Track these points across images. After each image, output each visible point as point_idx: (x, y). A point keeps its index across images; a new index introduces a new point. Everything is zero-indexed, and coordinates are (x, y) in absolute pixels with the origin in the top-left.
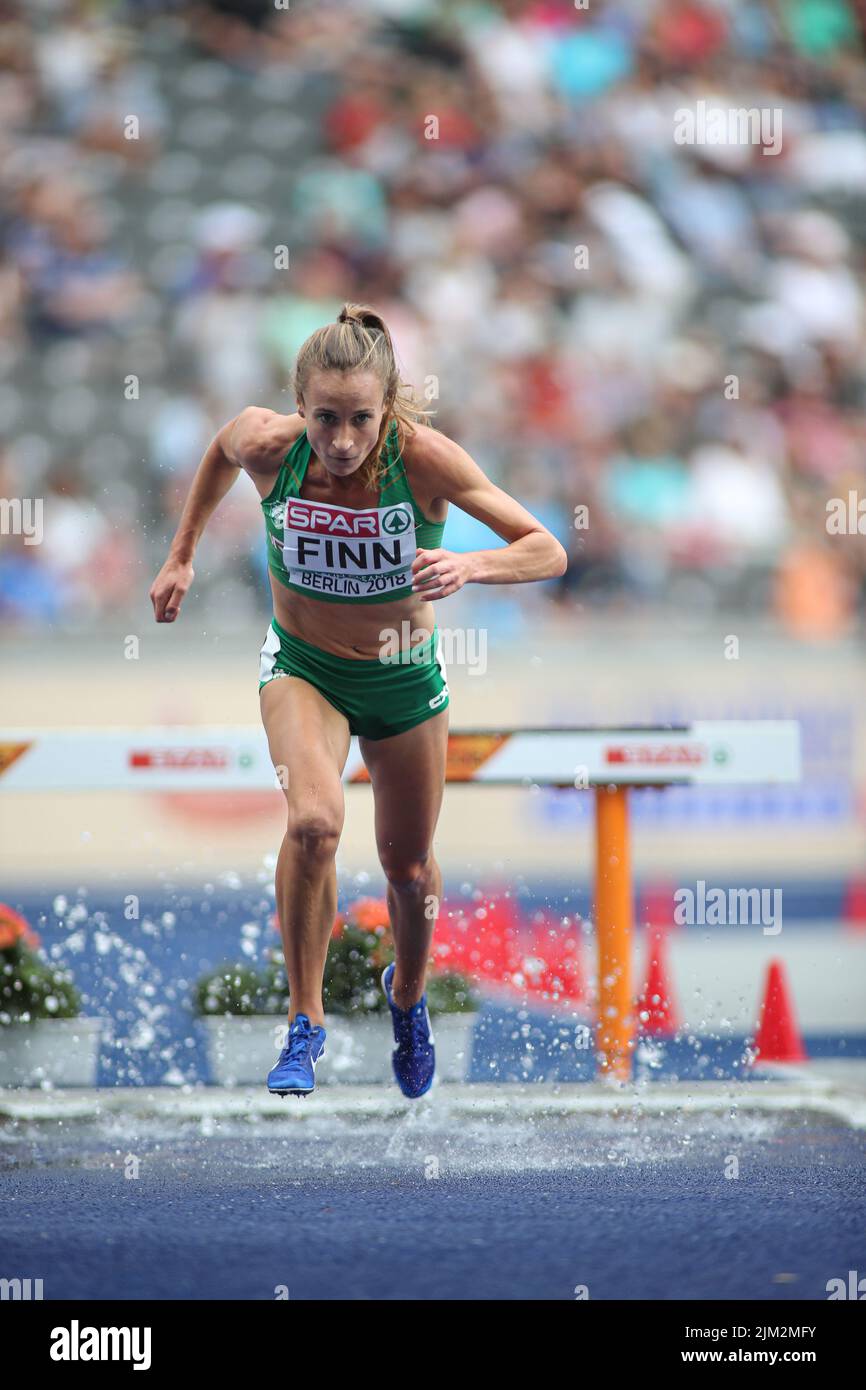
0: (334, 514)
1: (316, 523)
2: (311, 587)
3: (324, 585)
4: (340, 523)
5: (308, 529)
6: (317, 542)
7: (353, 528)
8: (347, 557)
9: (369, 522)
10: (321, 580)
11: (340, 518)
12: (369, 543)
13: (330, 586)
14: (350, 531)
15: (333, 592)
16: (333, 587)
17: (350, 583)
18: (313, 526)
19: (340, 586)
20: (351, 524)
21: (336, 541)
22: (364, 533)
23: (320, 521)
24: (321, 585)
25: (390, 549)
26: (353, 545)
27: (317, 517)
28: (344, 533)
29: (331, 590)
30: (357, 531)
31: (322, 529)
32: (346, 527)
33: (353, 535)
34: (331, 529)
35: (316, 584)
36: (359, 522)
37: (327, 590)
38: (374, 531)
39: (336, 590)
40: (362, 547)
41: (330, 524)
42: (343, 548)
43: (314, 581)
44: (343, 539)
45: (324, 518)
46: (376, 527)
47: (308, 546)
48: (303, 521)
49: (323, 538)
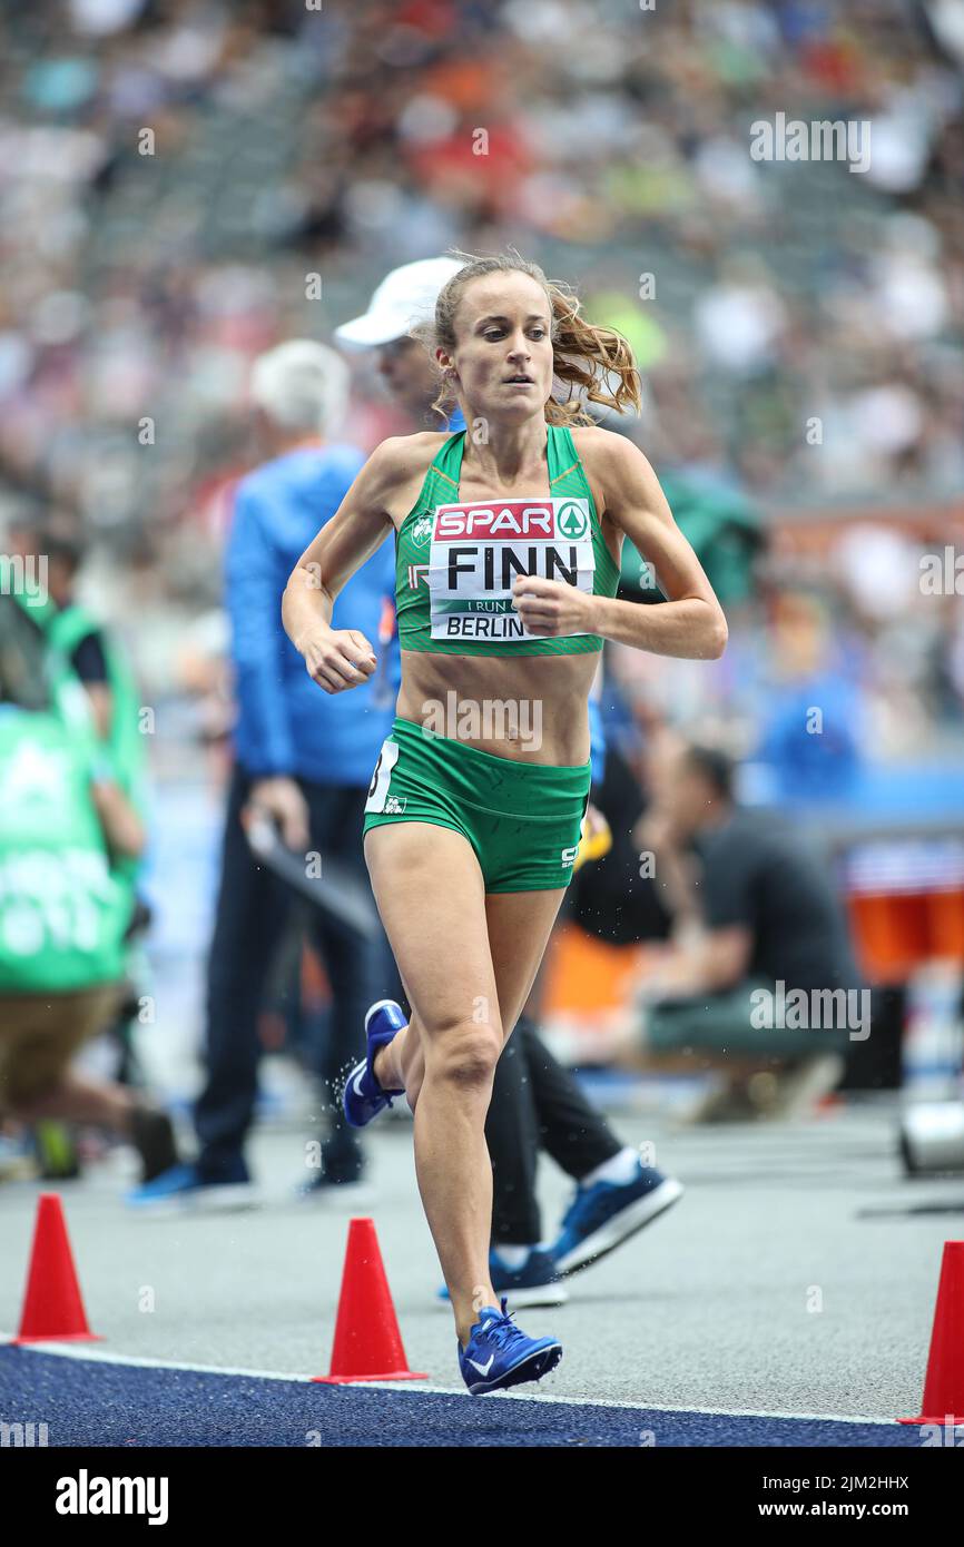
0: (497, 509)
1: (474, 525)
2: (460, 636)
3: (478, 628)
4: (506, 520)
5: (464, 536)
6: (473, 551)
7: (521, 526)
8: (513, 570)
9: (542, 516)
10: (473, 623)
11: (507, 513)
12: (541, 546)
13: (484, 629)
14: (518, 530)
15: (490, 639)
16: (489, 630)
17: (512, 620)
18: (469, 531)
19: (499, 629)
20: (519, 519)
21: (498, 546)
22: (536, 532)
23: (479, 522)
24: (473, 630)
25: (566, 559)
26: (521, 549)
27: (476, 518)
28: (510, 534)
29: (486, 635)
30: (526, 530)
31: (482, 532)
32: (513, 524)
33: (522, 536)
34: (493, 531)
35: (467, 630)
36: (531, 516)
37: (481, 637)
38: (548, 530)
39: (493, 635)
40: (532, 552)
41: (493, 523)
42: (508, 556)
43: (465, 626)
44: (507, 543)
45: (485, 517)
46: (551, 524)
47: (462, 560)
48: (457, 527)
49: (481, 545)
